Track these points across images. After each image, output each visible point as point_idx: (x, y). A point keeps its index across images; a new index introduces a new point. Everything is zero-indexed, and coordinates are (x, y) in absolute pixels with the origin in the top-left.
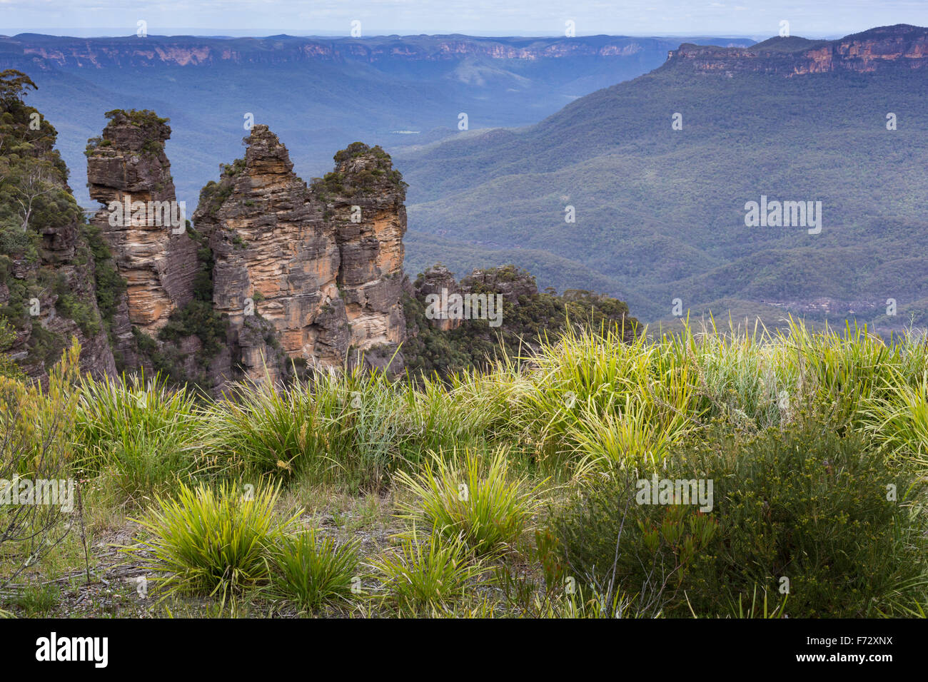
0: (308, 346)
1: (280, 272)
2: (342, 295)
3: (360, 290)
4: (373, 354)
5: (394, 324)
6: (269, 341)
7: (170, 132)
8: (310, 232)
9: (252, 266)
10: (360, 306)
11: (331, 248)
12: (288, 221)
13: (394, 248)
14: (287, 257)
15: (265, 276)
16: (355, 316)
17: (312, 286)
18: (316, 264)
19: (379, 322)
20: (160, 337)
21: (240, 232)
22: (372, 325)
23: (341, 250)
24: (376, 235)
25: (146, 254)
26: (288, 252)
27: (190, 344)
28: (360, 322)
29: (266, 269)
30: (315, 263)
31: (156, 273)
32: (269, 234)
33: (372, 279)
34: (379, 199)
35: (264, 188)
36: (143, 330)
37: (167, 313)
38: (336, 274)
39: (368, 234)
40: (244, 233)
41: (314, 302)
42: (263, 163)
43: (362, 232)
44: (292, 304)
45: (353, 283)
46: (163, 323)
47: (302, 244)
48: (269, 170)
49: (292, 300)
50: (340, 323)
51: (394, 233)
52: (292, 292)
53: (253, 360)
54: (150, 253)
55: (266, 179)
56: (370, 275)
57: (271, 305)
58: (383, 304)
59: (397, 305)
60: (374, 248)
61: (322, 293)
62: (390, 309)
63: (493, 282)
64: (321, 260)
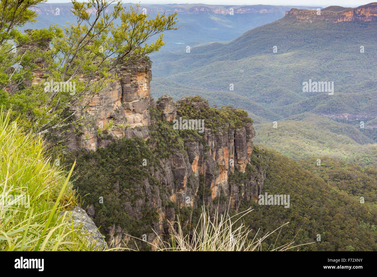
1: (97, 96)
2: (123, 106)
3: (130, 104)
4: (136, 130)
5: (145, 118)
10: (131, 110)
11: (118, 86)
13: (146, 87)
16: (128, 114)
17: (110, 102)
18: (112, 93)
19: (138, 117)
22: (135, 118)
23: (123, 88)
24: (138, 82)
28: (130, 117)
32: (92, 81)
33: (136, 99)
34: (139, 67)
38: (121, 97)
39: (134, 81)
41: (111, 108)
43: (131, 80)
44: (102, 109)
45: (127, 101)
49: (102, 107)
50: (122, 117)
51: (146, 81)
52: (102, 104)
53: (84, 131)
56: (135, 98)
57: (93, 109)
58: (140, 109)
59: (146, 110)
60: (137, 87)
61: (114, 105)
62: (143, 112)
63: (190, 102)
64: (114, 91)
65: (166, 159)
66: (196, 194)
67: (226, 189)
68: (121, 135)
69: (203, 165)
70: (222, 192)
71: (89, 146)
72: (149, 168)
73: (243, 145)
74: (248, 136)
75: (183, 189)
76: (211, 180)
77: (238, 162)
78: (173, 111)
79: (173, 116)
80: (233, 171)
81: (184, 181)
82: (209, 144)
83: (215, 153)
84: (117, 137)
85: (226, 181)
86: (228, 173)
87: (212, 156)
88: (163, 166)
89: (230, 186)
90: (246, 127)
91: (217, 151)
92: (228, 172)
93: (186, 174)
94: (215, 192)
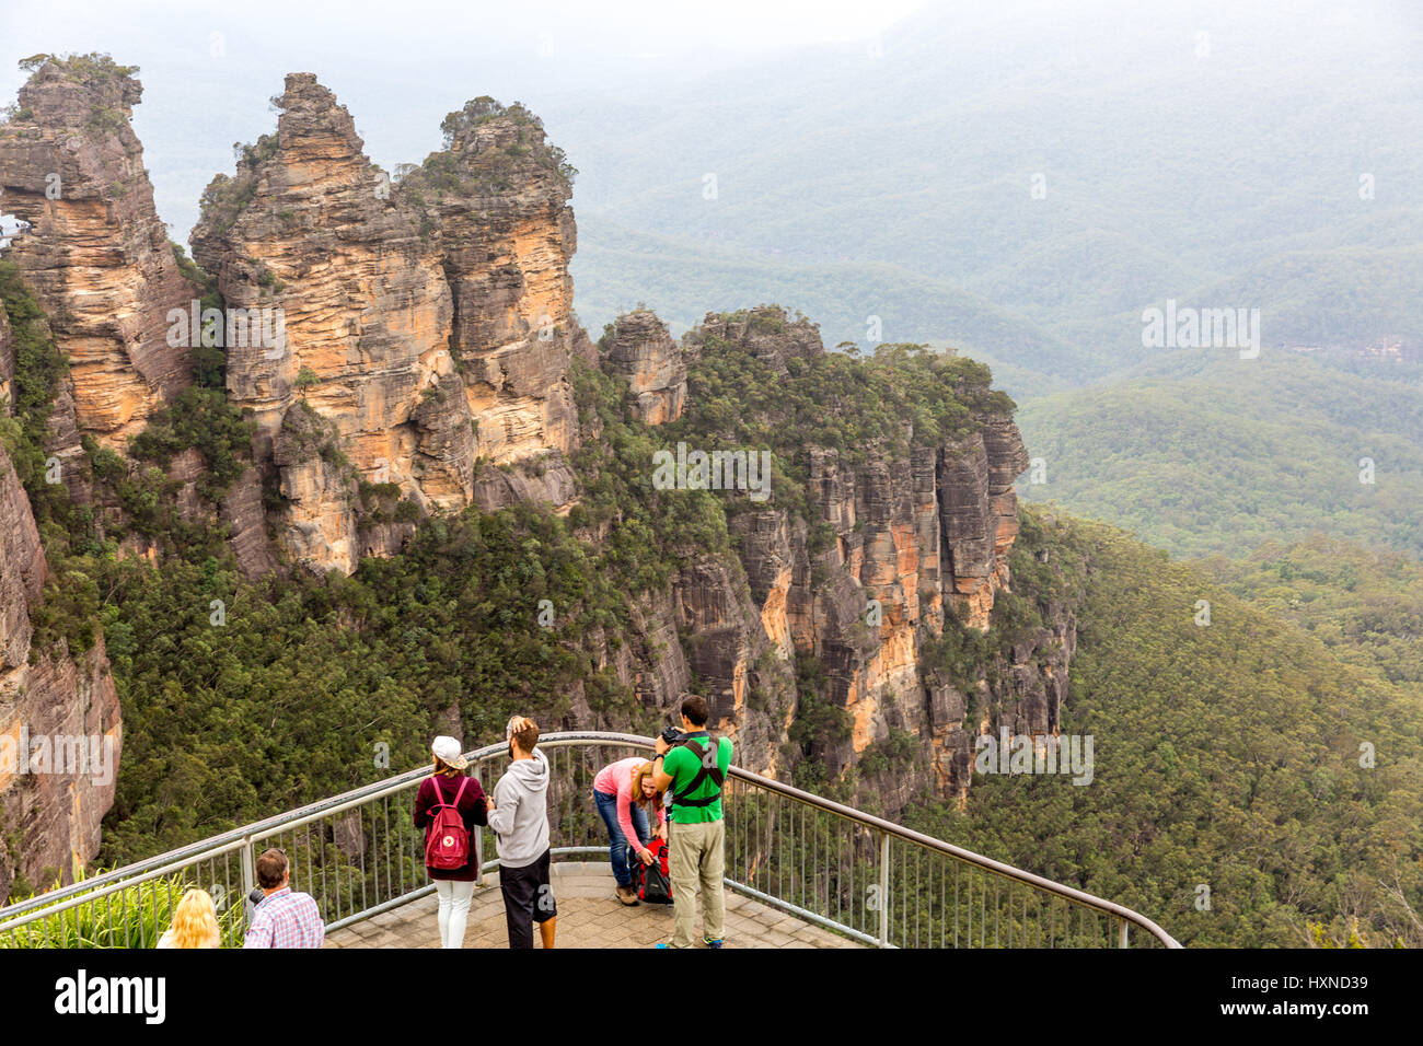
0: (402, 460)
1: (347, 332)
2: (462, 367)
3: (491, 359)
4: (518, 472)
5: (557, 416)
6: (327, 454)
7: (140, 91)
8: (396, 260)
9: (295, 323)
10: (494, 388)
11: (436, 287)
12: (356, 243)
13: (552, 284)
14: (357, 306)
15: (319, 340)
16: (484, 405)
17: (404, 356)
18: (409, 316)
19: (527, 414)
20: (133, 454)
21: (270, 263)
22: (514, 421)
23: (455, 290)
24: (520, 261)
25: (102, 309)
26: (359, 297)
27: (186, 465)
28: (491, 415)
29: (321, 327)
30: (407, 313)
31: (120, 341)
32: (323, 267)
33: (512, 339)
34: (520, 198)
35: (311, 185)
36: (103, 442)
37: (144, 411)
38: (448, 332)
39: (503, 261)
40: (278, 267)
41: (408, 383)
42: (306, 142)
43: (492, 257)
44: (369, 389)
45: (476, 345)
46: (138, 428)
47: (383, 282)
48: (320, 153)
49: (369, 382)
50: (455, 419)
51: (552, 256)
52: (367, 367)
53: (300, 489)
54: (107, 306)
55: (313, 170)
56: (508, 332)
57: (333, 390)
58: (533, 383)
59: (560, 382)
60: (515, 286)
61: (422, 367)
62: (547, 392)
63: (740, 335)
64: (419, 308)
65: (652, 593)
66: (784, 738)
67: (912, 705)
68: (456, 498)
69: (808, 608)
70: (893, 719)
71: (321, 551)
72: (586, 638)
73: (976, 513)
74: (994, 471)
75: (732, 718)
76: (847, 673)
77: (959, 587)
78: (673, 380)
79: (671, 400)
80: (936, 625)
81: (735, 683)
82: (832, 516)
83: (857, 553)
84: (437, 507)
85: (911, 670)
86: (917, 636)
87: (848, 568)
88: (643, 624)
89: (928, 695)
90: (986, 434)
91: (867, 543)
92: (918, 634)
93: (743, 652)
94: (865, 720)
